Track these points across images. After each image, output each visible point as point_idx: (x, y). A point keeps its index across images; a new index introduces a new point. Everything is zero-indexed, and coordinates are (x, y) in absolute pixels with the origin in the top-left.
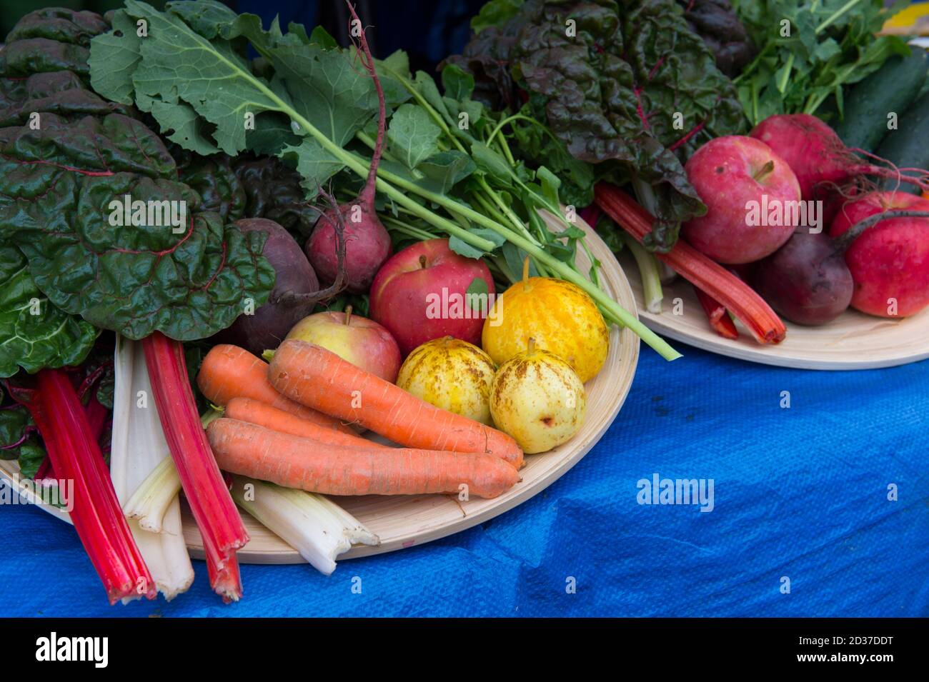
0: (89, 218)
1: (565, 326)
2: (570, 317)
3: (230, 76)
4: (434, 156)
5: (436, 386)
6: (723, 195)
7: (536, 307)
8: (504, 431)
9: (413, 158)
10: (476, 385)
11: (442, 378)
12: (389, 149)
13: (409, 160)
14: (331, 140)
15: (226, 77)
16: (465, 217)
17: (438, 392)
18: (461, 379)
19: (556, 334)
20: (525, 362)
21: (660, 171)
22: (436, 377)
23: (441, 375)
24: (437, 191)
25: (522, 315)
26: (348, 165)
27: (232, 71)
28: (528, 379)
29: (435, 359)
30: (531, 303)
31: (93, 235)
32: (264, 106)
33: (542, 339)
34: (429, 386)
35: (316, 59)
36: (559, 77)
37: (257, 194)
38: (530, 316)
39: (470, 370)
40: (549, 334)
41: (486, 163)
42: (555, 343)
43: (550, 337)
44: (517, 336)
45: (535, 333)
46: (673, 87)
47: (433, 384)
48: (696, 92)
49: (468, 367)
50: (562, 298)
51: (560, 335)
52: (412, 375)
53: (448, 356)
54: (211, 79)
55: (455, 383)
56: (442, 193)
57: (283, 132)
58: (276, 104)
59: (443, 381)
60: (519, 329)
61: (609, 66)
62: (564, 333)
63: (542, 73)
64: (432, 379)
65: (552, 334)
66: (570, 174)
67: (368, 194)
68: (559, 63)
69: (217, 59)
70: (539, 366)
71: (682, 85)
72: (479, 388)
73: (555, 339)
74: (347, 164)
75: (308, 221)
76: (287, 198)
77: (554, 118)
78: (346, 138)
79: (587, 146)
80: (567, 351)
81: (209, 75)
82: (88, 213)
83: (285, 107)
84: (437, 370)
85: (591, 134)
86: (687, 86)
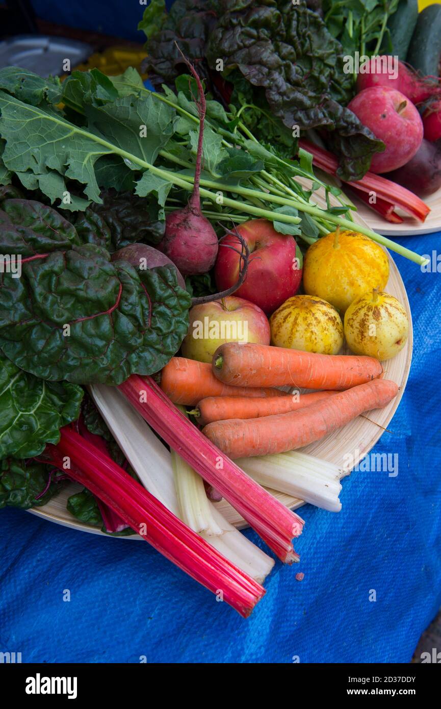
0: (48, 303)
1: (373, 268)
2: (375, 260)
3: (68, 135)
4: (225, 158)
5: (313, 337)
6: (390, 133)
7: (352, 260)
8: (368, 355)
9: (212, 164)
10: (335, 328)
11: (316, 331)
12: (190, 160)
13: (209, 165)
14: (144, 160)
15: (65, 137)
16: (258, 198)
17: (315, 341)
18: (327, 328)
19: (369, 274)
20: (376, 307)
21: (345, 124)
22: (312, 332)
23: (315, 329)
24: (235, 184)
25: (344, 268)
26: (175, 183)
27: (69, 130)
28: (384, 319)
29: (305, 319)
30: (346, 257)
31: (58, 317)
32: (101, 153)
33: (362, 281)
34: (309, 338)
35: (132, 105)
36: (266, 70)
37: (112, 223)
38: (350, 267)
39: (329, 318)
40: (365, 276)
41: (258, 154)
42: (370, 281)
43: (366, 278)
44: (344, 283)
45: (357, 278)
46: (311, 55)
47: (311, 337)
48: (325, 55)
49: (327, 318)
50: (365, 248)
51: (372, 274)
52: (292, 333)
53: (313, 314)
54: (54, 141)
55: (325, 332)
56: (238, 185)
57: (113, 167)
58: (109, 149)
59: (317, 333)
60: (344, 278)
61: (282, 52)
62: (374, 273)
63: (254, 70)
64: (309, 334)
65: (367, 276)
66: (280, 138)
67: (195, 203)
68: (261, 59)
69: (54, 123)
70: (386, 308)
71: (316, 52)
72: (336, 328)
73: (369, 279)
74: (173, 182)
75: (159, 233)
76: (133, 218)
77: (274, 103)
78: (154, 158)
79: (294, 117)
80: (376, 283)
81: (52, 138)
82: (46, 299)
83: (116, 150)
84: (311, 327)
85: (296, 108)
86: (320, 52)
